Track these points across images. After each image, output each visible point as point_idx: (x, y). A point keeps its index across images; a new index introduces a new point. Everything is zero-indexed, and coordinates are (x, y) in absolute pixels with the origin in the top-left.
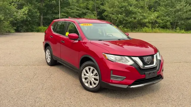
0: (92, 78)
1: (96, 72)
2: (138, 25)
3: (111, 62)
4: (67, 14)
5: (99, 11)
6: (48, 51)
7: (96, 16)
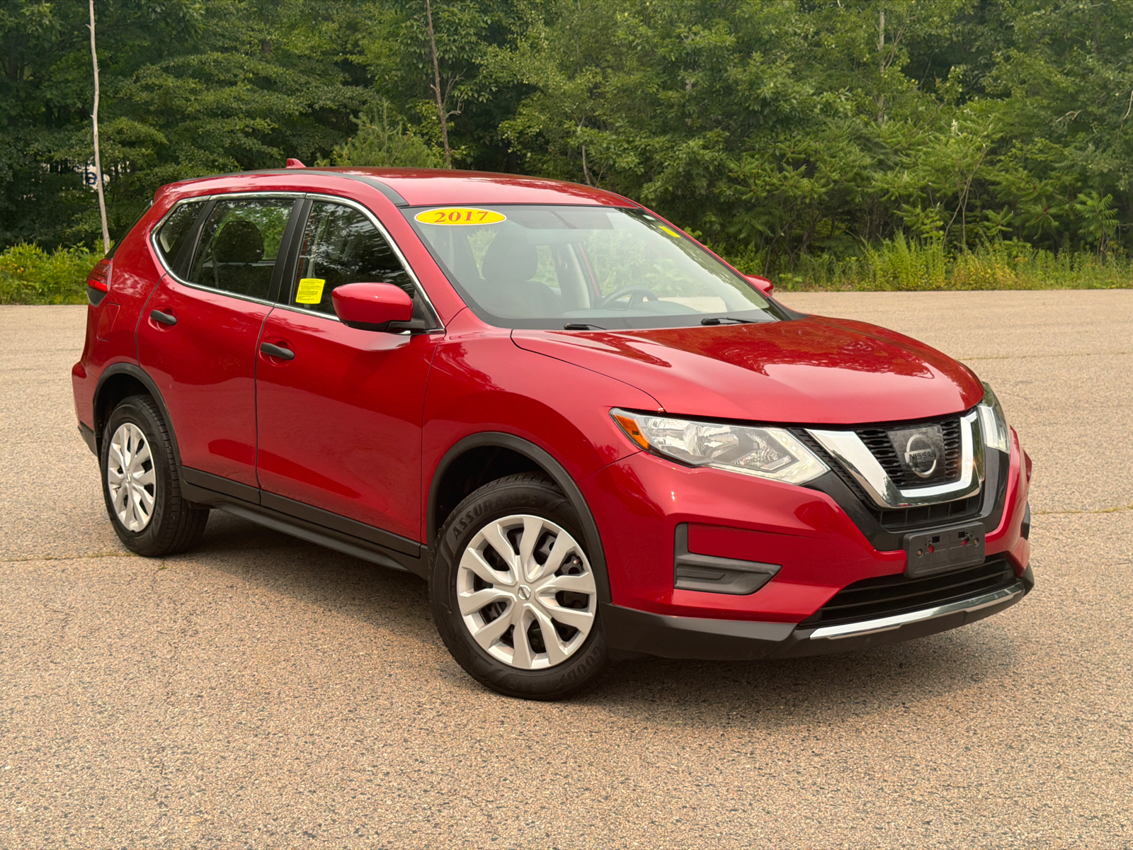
0: (545, 593)
1: (565, 543)
2: (824, 226)
3: (674, 467)
4: (162, 128)
5: (468, 103)
6: (128, 432)
7: (441, 145)
